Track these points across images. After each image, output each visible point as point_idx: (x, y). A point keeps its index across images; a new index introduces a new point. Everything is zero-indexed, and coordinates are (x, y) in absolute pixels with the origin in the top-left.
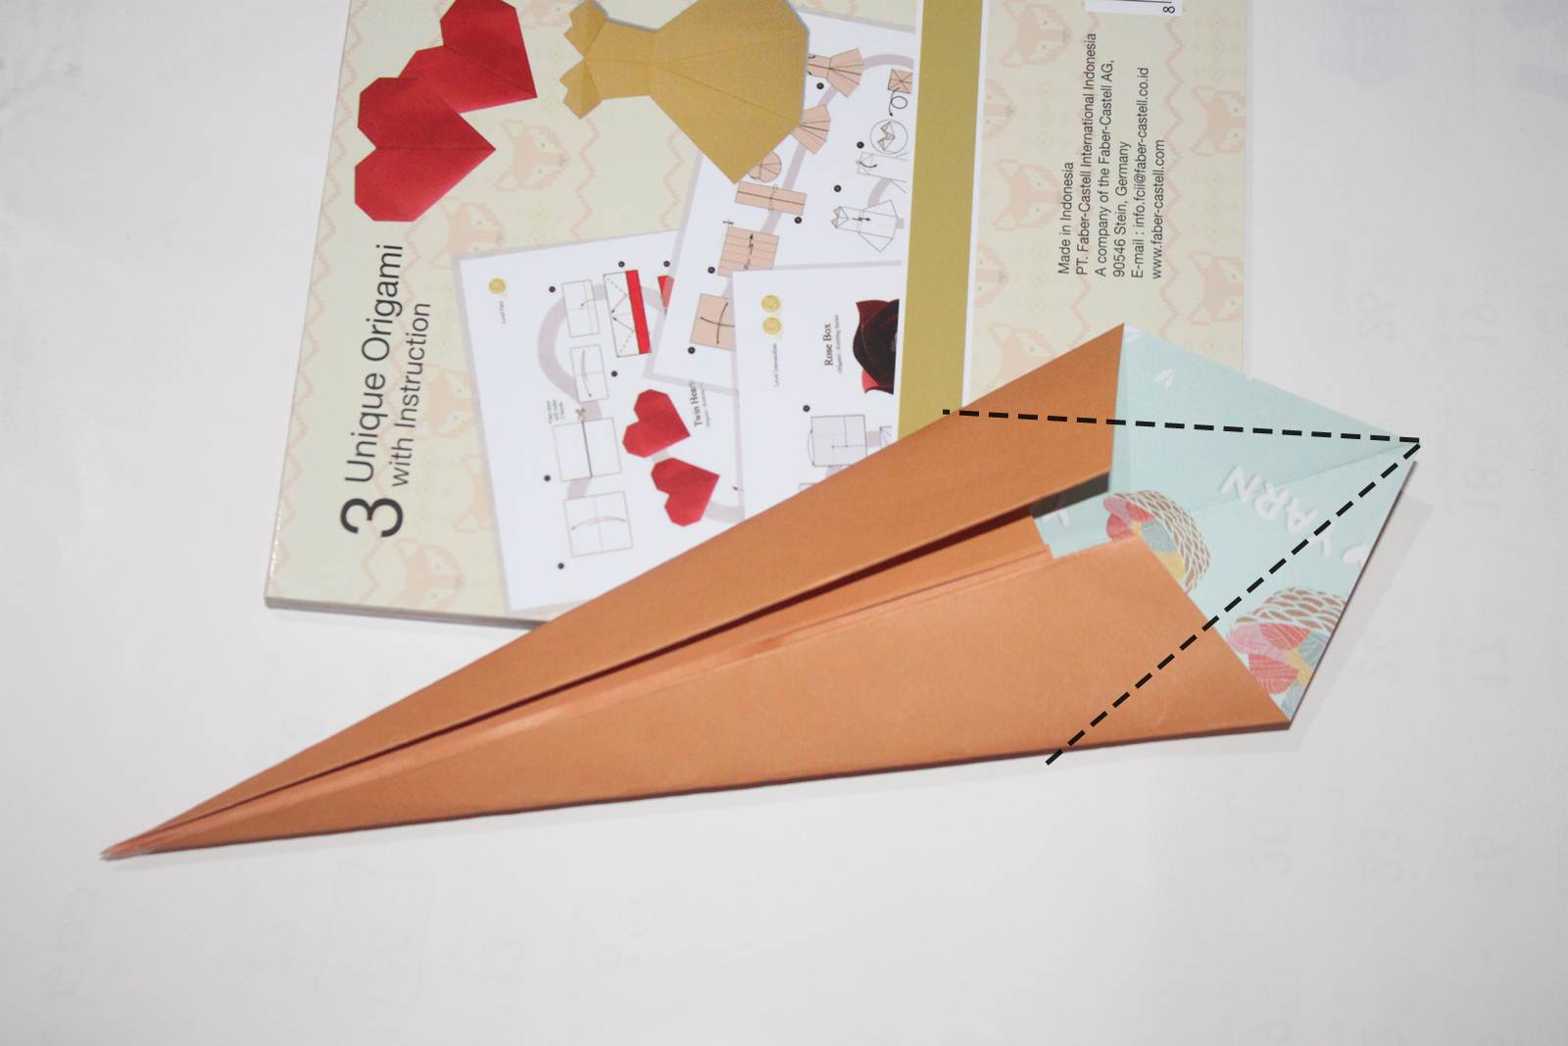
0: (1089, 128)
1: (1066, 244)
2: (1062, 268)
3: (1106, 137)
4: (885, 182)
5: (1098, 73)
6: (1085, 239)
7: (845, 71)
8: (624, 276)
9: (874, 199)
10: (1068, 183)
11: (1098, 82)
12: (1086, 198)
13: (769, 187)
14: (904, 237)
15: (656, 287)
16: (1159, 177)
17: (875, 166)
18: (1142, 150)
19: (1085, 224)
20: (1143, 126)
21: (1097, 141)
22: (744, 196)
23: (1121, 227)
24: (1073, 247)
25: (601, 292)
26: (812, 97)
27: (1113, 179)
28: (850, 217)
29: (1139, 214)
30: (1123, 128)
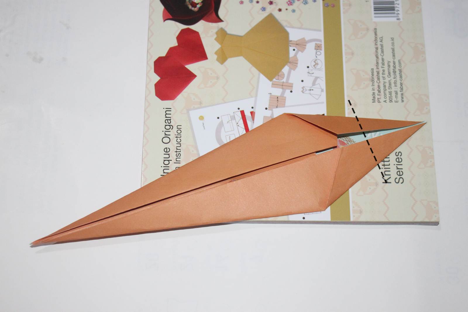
0: (377, 57)
1: (374, 94)
2: (373, 101)
3: (383, 60)
4: (317, 78)
5: (379, 40)
6: (379, 92)
7: (301, 45)
8: (240, 112)
9: (314, 84)
10: (373, 75)
11: (379, 43)
12: (379, 79)
13: (282, 82)
14: (324, 94)
15: (250, 115)
16: (400, 71)
17: (313, 73)
18: (394, 63)
19: (379, 86)
20: (394, 56)
21: (380, 61)
22: (274, 85)
23: (390, 87)
24: (376, 94)
25: (233, 118)
26: (292, 54)
27: (386, 72)
28: (307, 89)
29: (395, 83)
30: (388, 56)
